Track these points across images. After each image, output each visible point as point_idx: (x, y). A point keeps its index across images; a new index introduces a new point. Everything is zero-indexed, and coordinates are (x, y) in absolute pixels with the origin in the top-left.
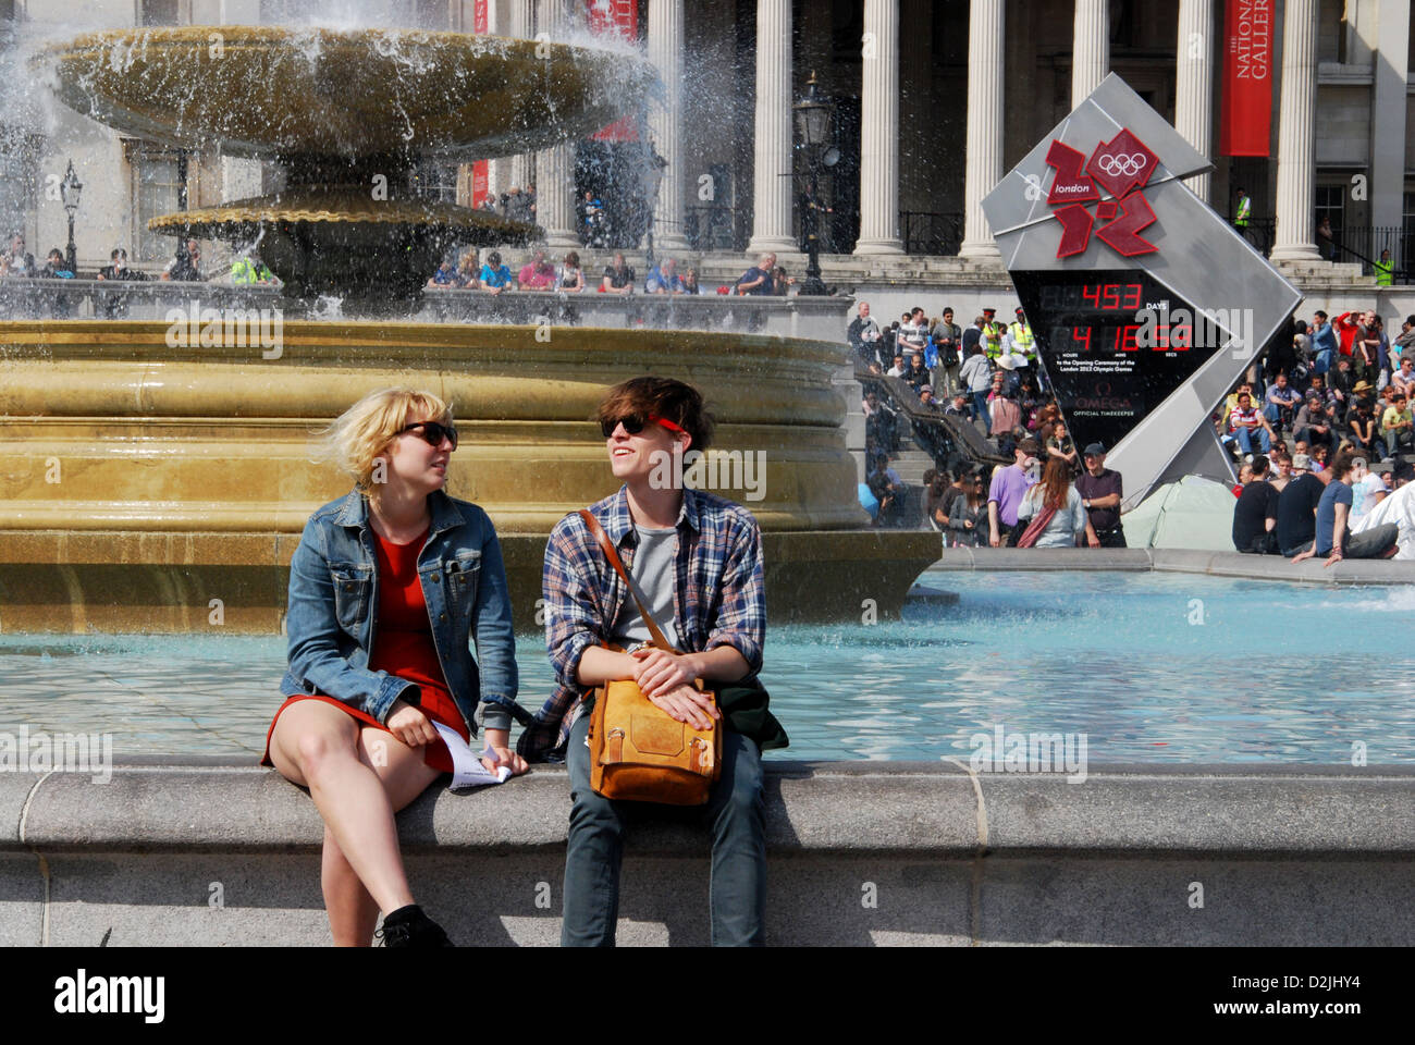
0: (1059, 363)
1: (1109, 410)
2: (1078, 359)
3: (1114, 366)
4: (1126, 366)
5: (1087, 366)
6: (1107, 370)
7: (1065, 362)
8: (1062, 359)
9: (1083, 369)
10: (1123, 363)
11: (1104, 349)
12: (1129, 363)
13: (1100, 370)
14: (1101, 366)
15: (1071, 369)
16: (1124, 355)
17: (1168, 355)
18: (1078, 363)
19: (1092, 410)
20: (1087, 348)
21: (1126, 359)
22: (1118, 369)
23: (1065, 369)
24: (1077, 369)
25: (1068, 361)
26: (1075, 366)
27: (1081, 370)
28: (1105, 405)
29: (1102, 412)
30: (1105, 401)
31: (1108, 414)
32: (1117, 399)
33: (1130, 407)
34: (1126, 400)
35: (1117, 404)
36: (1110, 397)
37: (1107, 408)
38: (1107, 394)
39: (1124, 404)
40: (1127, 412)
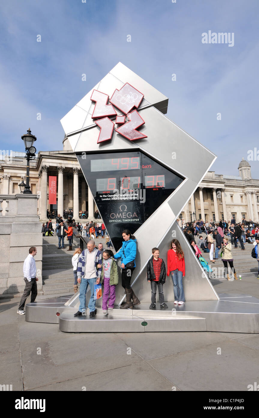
0: (101, 196)
2: (110, 194)
7: (104, 196)
15: (107, 199)
18: (110, 196)
19: (118, 219)
20: (115, 188)
23: (104, 199)
24: (110, 199)
25: (105, 195)
26: (109, 198)
27: (112, 199)
28: (124, 216)
29: (123, 220)
30: (124, 214)
31: (126, 220)
32: (131, 213)
33: (137, 217)
34: (135, 213)
35: (130, 215)
36: (127, 212)
37: (126, 217)
38: (125, 211)
39: (134, 216)
40: (135, 220)
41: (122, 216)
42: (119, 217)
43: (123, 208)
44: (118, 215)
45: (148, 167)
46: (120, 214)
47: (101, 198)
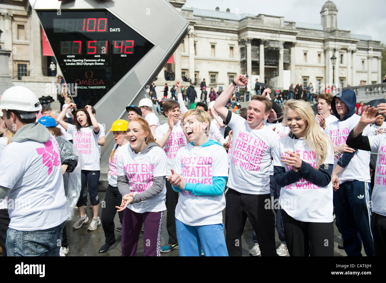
0: (65, 61)
1: (93, 86)
2: (75, 59)
3: (94, 62)
4: (100, 62)
5: (80, 62)
6: (91, 64)
7: (68, 60)
8: (67, 59)
9: (78, 64)
10: (99, 60)
11: (89, 53)
12: (102, 60)
13: (87, 64)
14: (88, 62)
15: (72, 64)
16: (99, 56)
17: (122, 56)
18: (75, 61)
19: (84, 86)
20: (80, 52)
21: (101, 58)
22: (96, 64)
23: (69, 64)
24: (75, 64)
25: (70, 60)
26: (74, 62)
27: (77, 64)
28: (90, 83)
29: (89, 87)
30: (90, 81)
31: (92, 87)
32: (97, 80)
33: (104, 84)
34: (101, 80)
35: (96, 82)
36: (93, 79)
37: (91, 84)
38: (91, 77)
39: (100, 83)
40: (101, 87)
41: (88, 83)
42: (85, 83)
43: (89, 74)
44: (83, 81)
45: (116, 30)
46: (86, 81)
47: (65, 62)
